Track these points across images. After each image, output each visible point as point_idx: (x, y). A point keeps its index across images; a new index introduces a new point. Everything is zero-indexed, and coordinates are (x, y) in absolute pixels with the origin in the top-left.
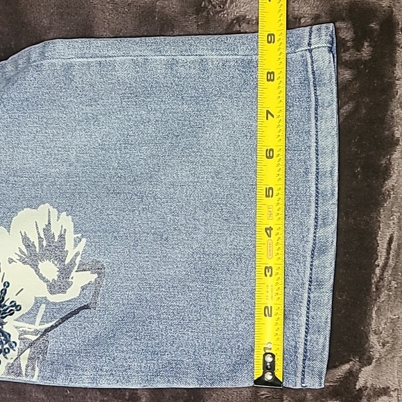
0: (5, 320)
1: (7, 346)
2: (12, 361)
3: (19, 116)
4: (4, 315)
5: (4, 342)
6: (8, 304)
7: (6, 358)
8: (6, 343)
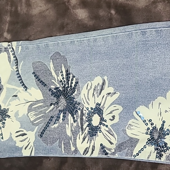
0: (165, 137)
1: (165, 149)
2: (168, 155)
3: (164, 51)
4: (165, 135)
5: (164, 147)
6: (166, 130)
7: (165, 153)
8: (165, 147)
